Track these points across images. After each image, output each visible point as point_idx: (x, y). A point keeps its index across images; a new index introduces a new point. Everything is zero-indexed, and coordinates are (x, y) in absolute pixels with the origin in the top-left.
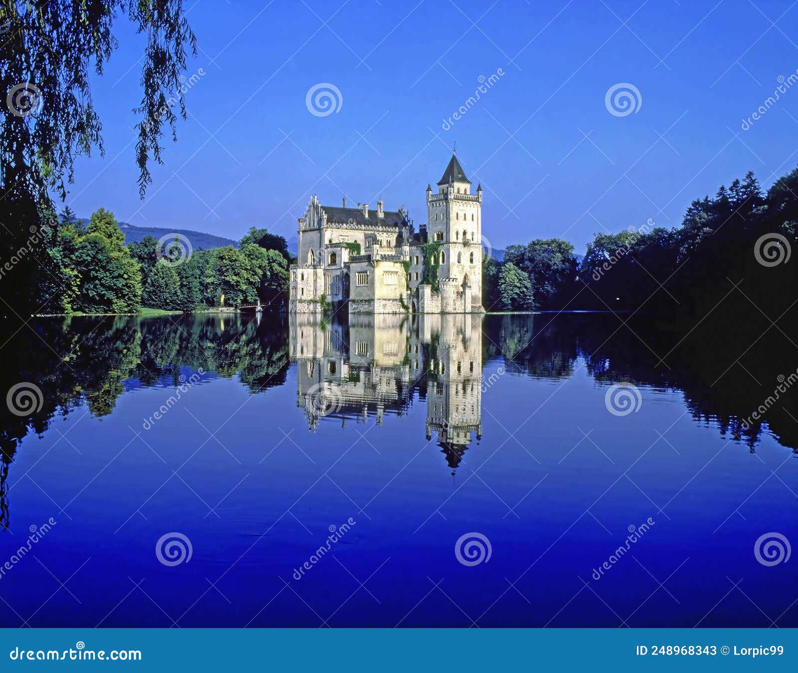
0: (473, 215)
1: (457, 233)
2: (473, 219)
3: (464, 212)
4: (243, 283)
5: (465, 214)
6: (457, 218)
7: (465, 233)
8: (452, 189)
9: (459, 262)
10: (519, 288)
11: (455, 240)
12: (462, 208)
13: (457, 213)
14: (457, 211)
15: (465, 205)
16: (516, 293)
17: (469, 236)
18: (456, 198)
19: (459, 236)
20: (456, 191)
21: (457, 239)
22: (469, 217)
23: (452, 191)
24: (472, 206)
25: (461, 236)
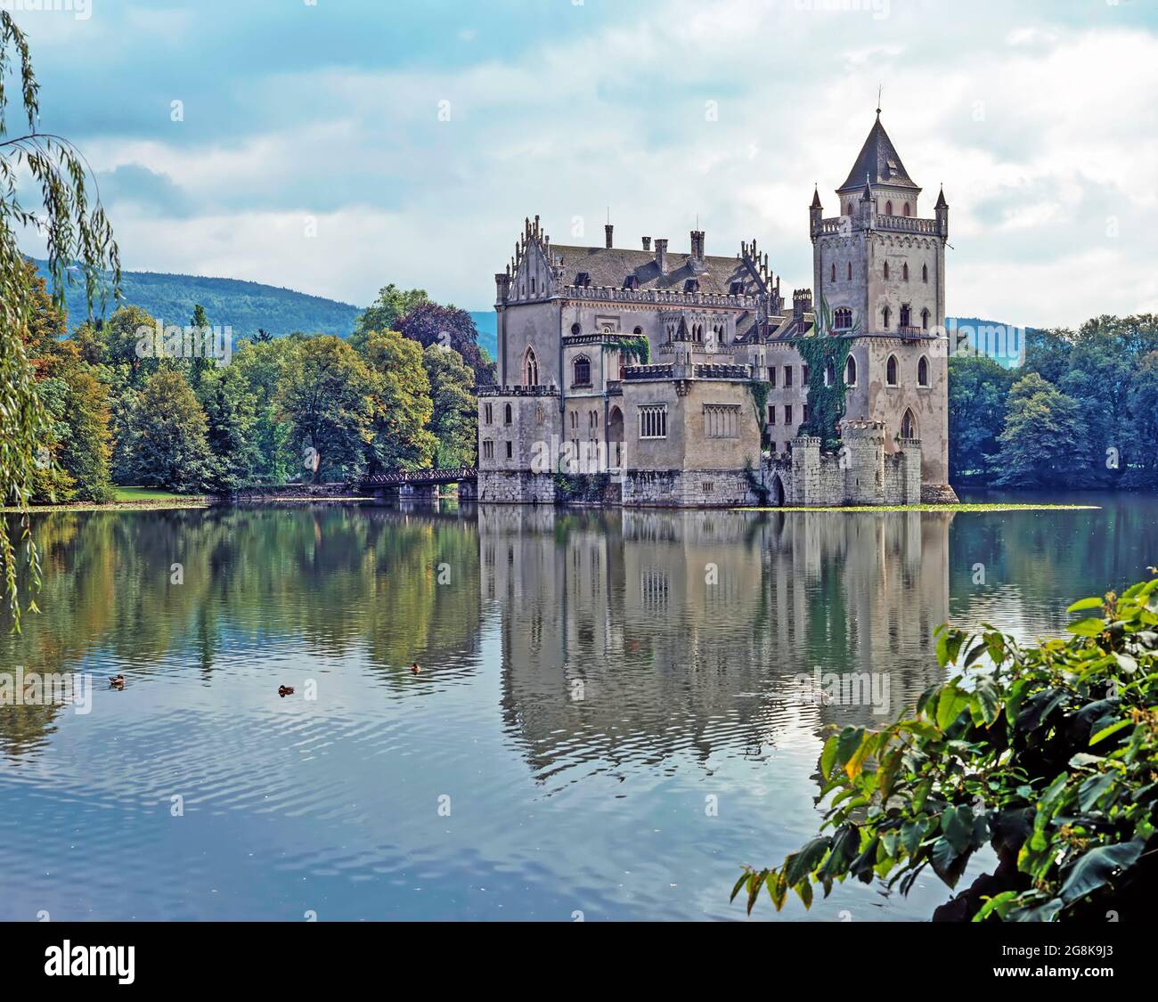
0: (925, 268)
1: (886, 312)
2: (925, 278)
3: (903, 260)
4: (365, 426)
5: (905, 266)
6: (886, 276)
7: (905, 312)
8: (873, 205)
9: (891, 379)
10: (1057, 435)
11: (880, 328)
12: (897, 249)
13: (886, 265)
14: (885, 258)
15: (906, 245)
16: (1048, 448)
17: (916, 320)
18: (883, 227)
19: (891, 320)
20: (882, 211)
21: (886, 325)
22: (915, 272)
23: (872, 210)
24: (923, 246)
25: (895, 320)
